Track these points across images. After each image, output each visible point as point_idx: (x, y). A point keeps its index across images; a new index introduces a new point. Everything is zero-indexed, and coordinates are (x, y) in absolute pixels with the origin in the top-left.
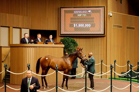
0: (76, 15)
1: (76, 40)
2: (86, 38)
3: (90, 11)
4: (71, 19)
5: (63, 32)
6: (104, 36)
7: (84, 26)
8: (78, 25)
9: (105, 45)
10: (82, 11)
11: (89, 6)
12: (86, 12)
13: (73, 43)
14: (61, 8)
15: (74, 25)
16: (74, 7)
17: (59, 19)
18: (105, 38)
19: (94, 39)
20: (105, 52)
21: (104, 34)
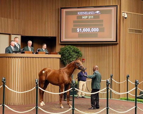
0: (80, 17)
1: (81, 49)
2: (94, 47)
3: (98, 12)
4: (74, 22)
5: (64, 39)
6: (116, 44)
7: (91, 30)
8: (82, 30)
9: (117, 55)
10: (88, 11)
11: (98, 5)
12: (93, 13)
13: (76, 52)
14: (61, 8)
15: (78, 29)
16: (78, 8)
17: (59, 22)
18: (118, 46)
19: (103, 47)
20: (117, 64)
21: (116, 41)
